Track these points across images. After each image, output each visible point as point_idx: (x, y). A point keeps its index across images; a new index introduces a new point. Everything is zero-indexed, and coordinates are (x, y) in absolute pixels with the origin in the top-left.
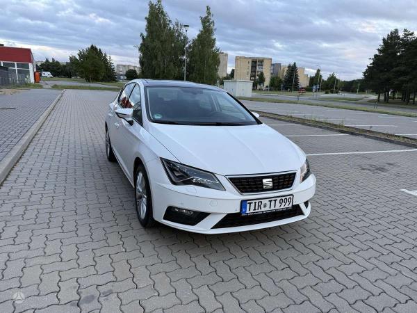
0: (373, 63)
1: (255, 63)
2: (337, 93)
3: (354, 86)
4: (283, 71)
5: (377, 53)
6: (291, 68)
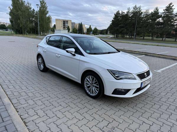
0: (112, 23)
1: (65, 22)
2: (98, 35)
3: (103, 32)
4: (77, 26)
5: (113, 19)
6: (80, 25)
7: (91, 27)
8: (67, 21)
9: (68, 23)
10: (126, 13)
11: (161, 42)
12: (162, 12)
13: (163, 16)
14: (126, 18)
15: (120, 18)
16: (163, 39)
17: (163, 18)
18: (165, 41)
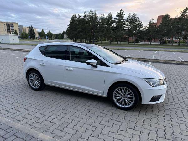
0: (69, 27)
1: (9, 25)
2: (54, 39)
3: (58, 36)
4: (25, 30)
5: (70, 23)
6: (30, 28)
7: (44, 31)
8: (12, 24)
9: (13, 26)
10: (82, 17)
11: (117, 45)
12: (115, 18)
13: (116, 21)
14: (83, 22)
15: (77, 22)
16: (118, 43)
17: (116, 23)
18: (120, 44)
